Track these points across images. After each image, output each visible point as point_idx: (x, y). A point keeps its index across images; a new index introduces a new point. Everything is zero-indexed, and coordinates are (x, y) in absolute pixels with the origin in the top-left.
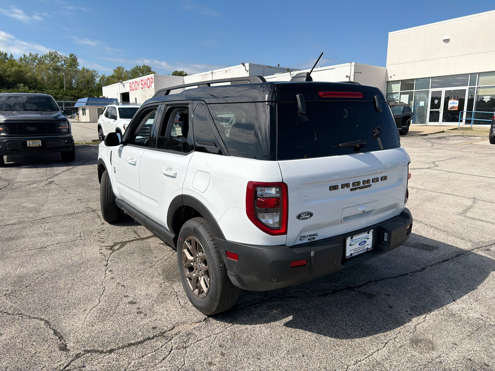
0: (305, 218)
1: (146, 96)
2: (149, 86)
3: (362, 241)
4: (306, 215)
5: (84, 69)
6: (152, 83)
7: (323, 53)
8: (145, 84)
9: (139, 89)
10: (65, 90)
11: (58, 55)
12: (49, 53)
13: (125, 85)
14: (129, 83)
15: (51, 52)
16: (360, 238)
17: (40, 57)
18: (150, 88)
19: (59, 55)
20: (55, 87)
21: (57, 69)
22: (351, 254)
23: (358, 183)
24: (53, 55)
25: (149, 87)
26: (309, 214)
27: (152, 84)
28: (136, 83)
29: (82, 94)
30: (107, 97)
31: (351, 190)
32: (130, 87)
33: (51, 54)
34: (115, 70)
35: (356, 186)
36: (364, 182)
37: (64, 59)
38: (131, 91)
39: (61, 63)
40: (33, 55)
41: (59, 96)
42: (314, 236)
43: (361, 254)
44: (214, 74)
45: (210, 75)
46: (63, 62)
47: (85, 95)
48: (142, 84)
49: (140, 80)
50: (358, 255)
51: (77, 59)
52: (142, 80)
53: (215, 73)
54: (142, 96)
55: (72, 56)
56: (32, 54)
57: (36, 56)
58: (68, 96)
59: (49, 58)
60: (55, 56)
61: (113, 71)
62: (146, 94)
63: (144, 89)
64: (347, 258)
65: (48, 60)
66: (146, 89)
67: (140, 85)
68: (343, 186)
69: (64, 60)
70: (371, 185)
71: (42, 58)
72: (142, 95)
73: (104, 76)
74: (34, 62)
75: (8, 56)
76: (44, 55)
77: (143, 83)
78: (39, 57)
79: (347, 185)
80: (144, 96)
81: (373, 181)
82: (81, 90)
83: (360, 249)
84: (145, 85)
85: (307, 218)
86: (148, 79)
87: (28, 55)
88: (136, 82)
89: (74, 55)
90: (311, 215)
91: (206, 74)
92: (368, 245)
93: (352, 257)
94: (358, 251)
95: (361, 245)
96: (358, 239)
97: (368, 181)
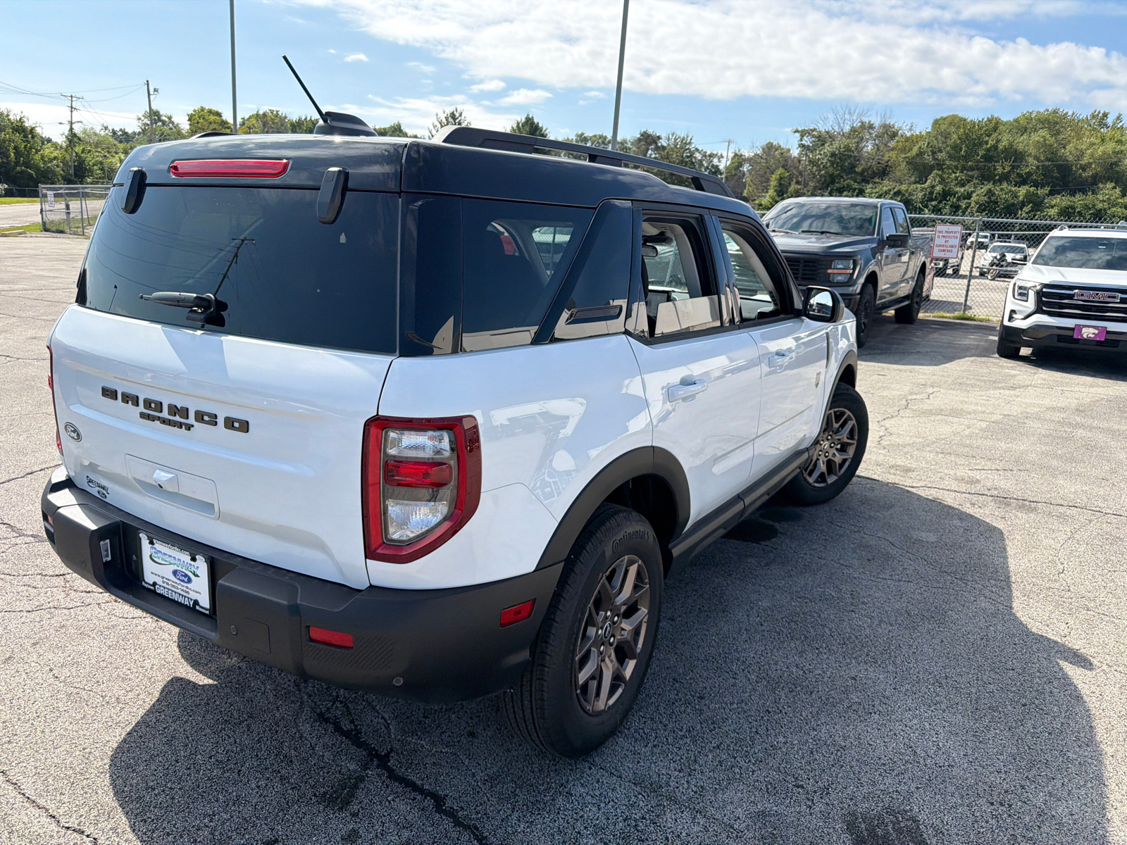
0: (72, 437)
3: (180, 569)
4: (72, 431)
7: (285, 58)
16: (176, 559)
22: (155, 584)
23: (159, 406)
26: (75, 430)
31: (140, 416)
35: (151, 410)
36: (174, 410)
42: (105, 492)
43: (177, 602)
50: (168, 599)
64: (144, 584)
68: (126, 398)
70: (192, 426)
75: (1110, 121)
79: (135, 400)
81: (199, 417)
83: (177, 588)
85: (74, 437)
90: (78, 436)
92: (197, 592)
93: (154, 592)
94: (173, 589)
95: (179, 579)
96: (170, 556)
97: (184, 412)
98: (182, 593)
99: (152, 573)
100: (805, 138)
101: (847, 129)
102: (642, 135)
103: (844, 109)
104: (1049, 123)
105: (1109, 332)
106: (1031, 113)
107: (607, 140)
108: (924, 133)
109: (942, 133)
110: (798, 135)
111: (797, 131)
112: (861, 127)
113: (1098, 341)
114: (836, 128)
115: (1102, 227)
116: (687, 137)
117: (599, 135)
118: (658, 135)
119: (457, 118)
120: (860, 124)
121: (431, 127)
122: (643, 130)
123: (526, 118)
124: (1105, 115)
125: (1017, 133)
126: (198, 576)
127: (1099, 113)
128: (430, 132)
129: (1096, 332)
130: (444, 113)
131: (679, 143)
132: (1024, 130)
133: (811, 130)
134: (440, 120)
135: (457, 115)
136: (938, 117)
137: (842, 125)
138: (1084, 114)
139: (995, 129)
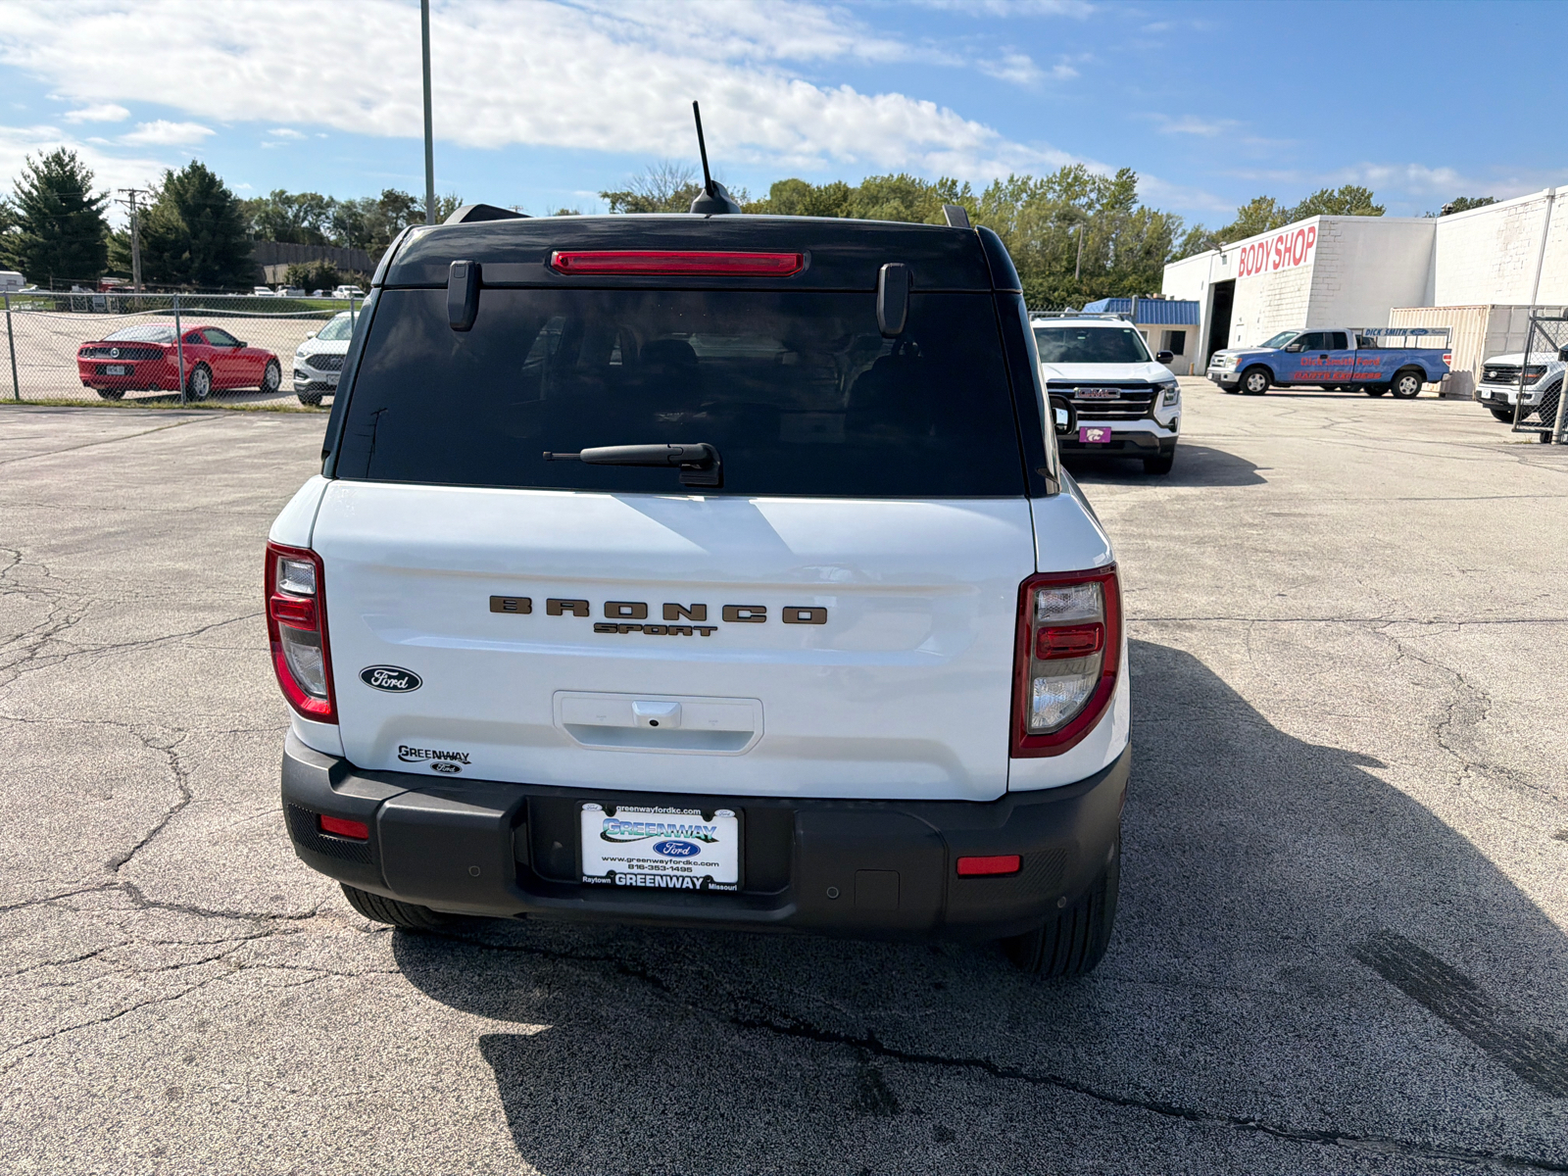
0: (388, 688)
1: (1283, 291)
2: (1298, 256)
3: (673, 838)
4: (390, 677)
5: (1144, 213)
6: (1310, 245)
8: (1288, 250)
9: (1266, 270)
10: (1077, 277)
11: (1083, 175)
12: (1062, 171)
13: (1228, 258)
14: (1240, 250)
15: (1068, 167)
16: (661, 825)
17: (1036, 185)
18: (1302, 263)
19: (1088, 176)
20: (1053, 269)
21: (1068, 217)
22: (611, 874)
23: (641, 609)
24: (1072, 175)
25: (1297, 262)
26: (401, 675)
27: (1309, 250)
28: (1261, 249)
29: (1122, 290)
30: (1172, 297)
31: (596, 630)
32: (1242, 261)
33: (1065, 174)
34: (1245, 210)
35: (622, 618)
36: (672, 610)
37: (1099, 186)
38: (1241, 274)
39: (1089, 197)
40: (1018, 180)
41: (1056, 294)
42: (456, 762)
43: (667, 888)
44: (1557, 201)
45: (1541, 205)
46: (1093, 196)
47: (1129, 291)
48: (1278, 252)
49: (1276, 238)
50: (645, 888)
51: (1134, 182)
52: (1280, 239)
53: (1563, 195)
54: (1270, 293)
55: (1124, 174)
56: (1015, 179)
57: (1024, 183)
58: (1080, 294)
59: (1059, 185)
60: (1076, 178)
61: (1237, 213)
62: (1283, 286)
63: (1280, 268)
64: (585, 879)
65: (1055, 192)
66: (1289, 267)
67: (1274, 257)
68: (556, 607)
69: (1099, 190)
70: (716, 628)
71: (1039, 186)
72: (1272, 287)
73: (1197, 230)
74: (1017, 201)
75: (959, 189)
76: (1045, 180)
77: (1281, 247)
78: (1031, 184)
79: (581, 608)
80: (1277, 292)
81: (731, 613)
82: (1124, 276)
83: (665, 869)
84: (1287, 254)
85: (395, 687)
86: (1302, 232)
87: (1004, 182)
88: (1261, 245)
89: (1128, 170)
90: (413, 682)
91: (1525, 204)
92: (711, 864)
93: (613, 887)
94: (654, 872)
95: (670, 854)
96: (648, 825)
97: (699, 611)
98: (672, 873)
99: (605, 859)
100: (618, 205)
101: (670, 193)
102: (386, 196)
103: (664, 167)
104: (901, 191)
105: (1114, 433)
106: (875, 179)
107: (325, 201)
108: (762, 201)
109: (784, 202)
110: (608, 201)
111: (605, 195)
112: (686, 192)
113: (1103, 444)
114: (656, 193)
115: (1062, 316)
116: (454, 200)
117: (311, 194)
118: (410, 196)
119: (67, 164)
120: (685, 188)
121: (19, 178)
122: (386, 190)
123: (192, 167)
124: (954, 183)
125: (868, 204)
126: (713, 840)
127: (947, 180)
128: (18, 186)
129: (1101, 433)
130: (41, 155)
131: (443, 209)
132: (875, 200)
133: (624, 194)
134: (33, 166)
135: (67, 159)
136: (776, 182)
137: (663, 188)
138: (932, 181)
139: (845, 198)
